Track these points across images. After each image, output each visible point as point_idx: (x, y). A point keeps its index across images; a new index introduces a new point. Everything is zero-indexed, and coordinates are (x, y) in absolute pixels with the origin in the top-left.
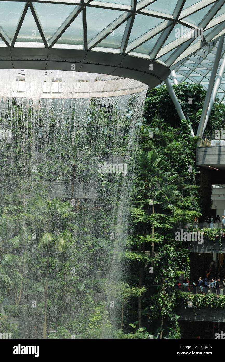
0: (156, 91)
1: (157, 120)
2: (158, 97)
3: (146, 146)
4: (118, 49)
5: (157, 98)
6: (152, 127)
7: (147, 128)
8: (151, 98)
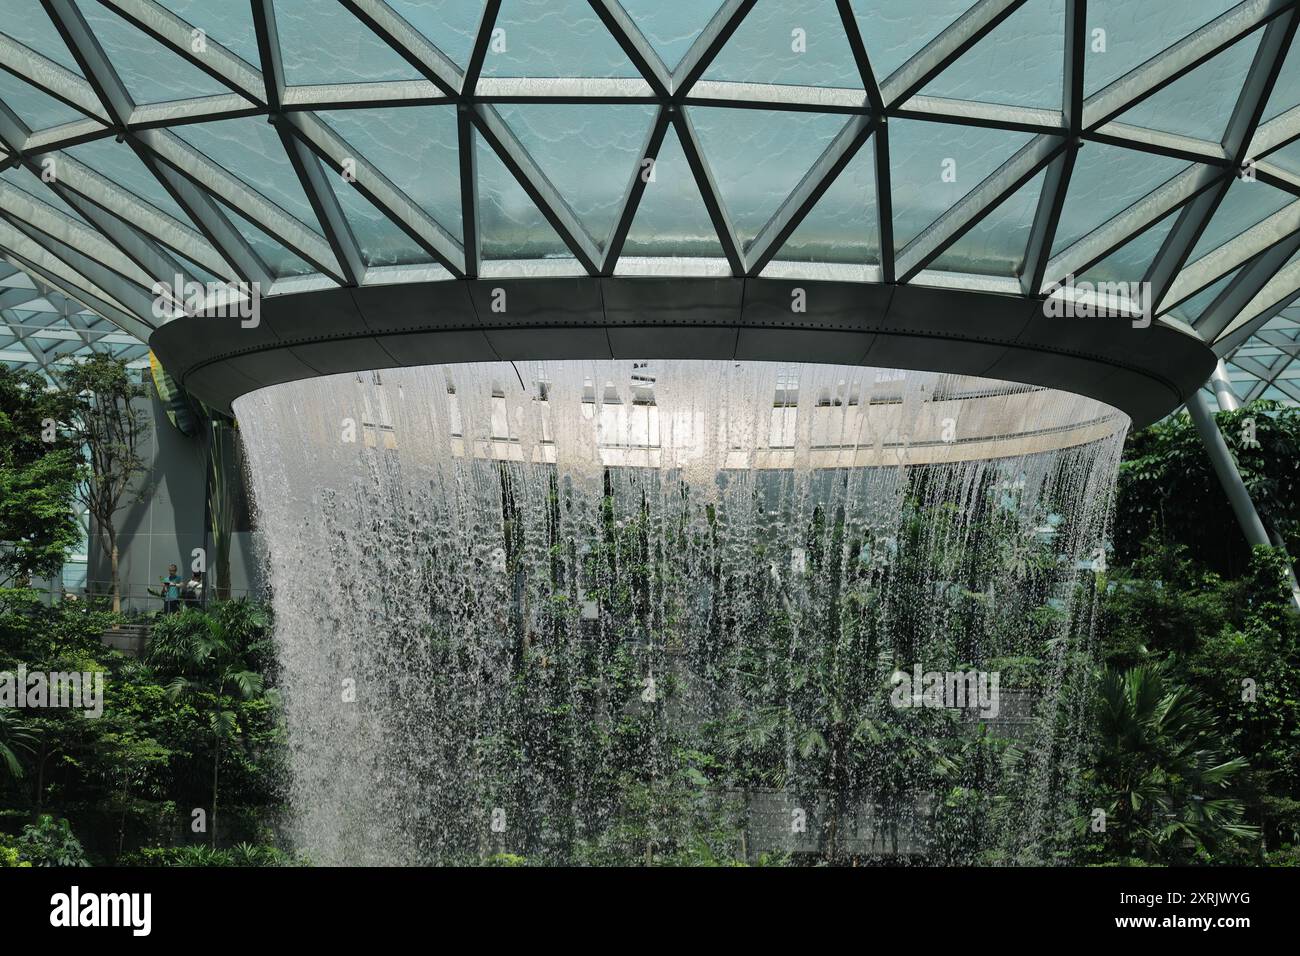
0: (1153, 438)
1: (1157, 550)
2: (1159, 459)
3: (1116, 650)
4: (1012, 276)
5: (1157, 465)
6: (1137, 574)
7: (1122, 580)
8: (1131, 464)
